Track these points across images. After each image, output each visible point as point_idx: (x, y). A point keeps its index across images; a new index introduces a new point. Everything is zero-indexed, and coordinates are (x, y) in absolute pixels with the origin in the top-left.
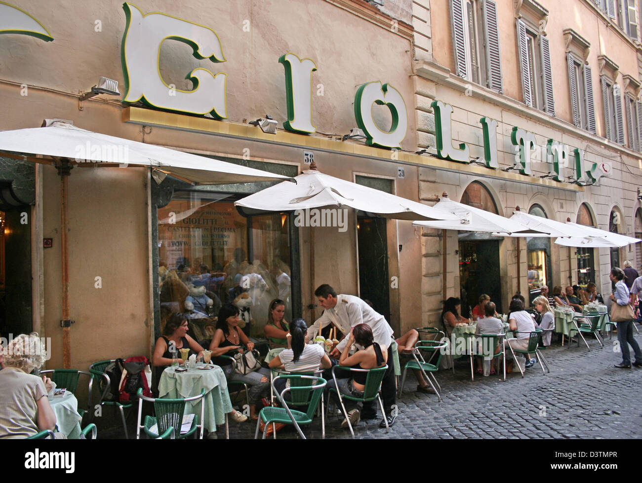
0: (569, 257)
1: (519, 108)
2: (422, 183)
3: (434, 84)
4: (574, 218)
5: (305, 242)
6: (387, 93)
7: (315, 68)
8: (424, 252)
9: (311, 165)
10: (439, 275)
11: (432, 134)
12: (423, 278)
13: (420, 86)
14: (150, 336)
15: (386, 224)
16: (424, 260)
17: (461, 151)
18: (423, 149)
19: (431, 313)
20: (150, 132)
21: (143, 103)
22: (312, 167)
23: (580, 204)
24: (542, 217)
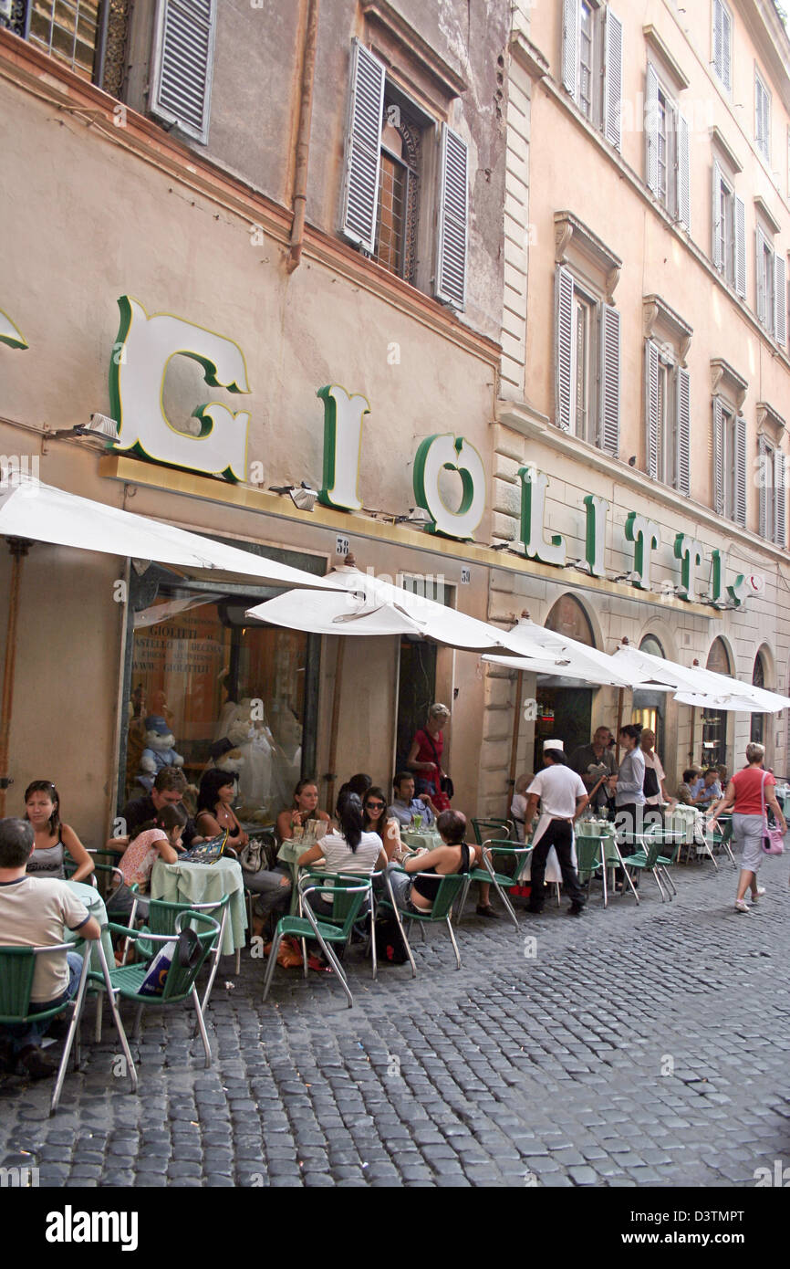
0: (692, 722)
1: (640, 482)
2: (494, 595)
3: (523, 438)
4: (704, 660)
5: (327, 676)
6: (461, 452)
7: (367, 409)
8: (488, 701)
9: (347, 557)
10: (506, 740)
11: (513, 516)
12: (484, 742)
13: (504, 440)
14: (111, 809)
15: (436, 654)
16: (487, 714)
17: (553, 548)
18: (504, 542)
19: (492, 798)
20: (134, 494)
21: (137, 453)
22: (349, 562)
23: (713, 638)
24: (656, 655)
